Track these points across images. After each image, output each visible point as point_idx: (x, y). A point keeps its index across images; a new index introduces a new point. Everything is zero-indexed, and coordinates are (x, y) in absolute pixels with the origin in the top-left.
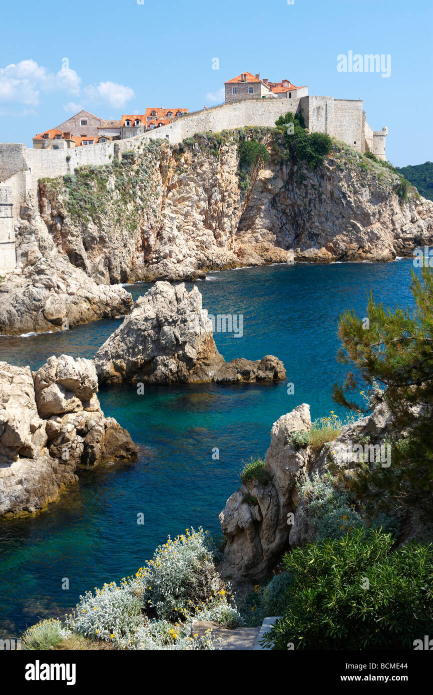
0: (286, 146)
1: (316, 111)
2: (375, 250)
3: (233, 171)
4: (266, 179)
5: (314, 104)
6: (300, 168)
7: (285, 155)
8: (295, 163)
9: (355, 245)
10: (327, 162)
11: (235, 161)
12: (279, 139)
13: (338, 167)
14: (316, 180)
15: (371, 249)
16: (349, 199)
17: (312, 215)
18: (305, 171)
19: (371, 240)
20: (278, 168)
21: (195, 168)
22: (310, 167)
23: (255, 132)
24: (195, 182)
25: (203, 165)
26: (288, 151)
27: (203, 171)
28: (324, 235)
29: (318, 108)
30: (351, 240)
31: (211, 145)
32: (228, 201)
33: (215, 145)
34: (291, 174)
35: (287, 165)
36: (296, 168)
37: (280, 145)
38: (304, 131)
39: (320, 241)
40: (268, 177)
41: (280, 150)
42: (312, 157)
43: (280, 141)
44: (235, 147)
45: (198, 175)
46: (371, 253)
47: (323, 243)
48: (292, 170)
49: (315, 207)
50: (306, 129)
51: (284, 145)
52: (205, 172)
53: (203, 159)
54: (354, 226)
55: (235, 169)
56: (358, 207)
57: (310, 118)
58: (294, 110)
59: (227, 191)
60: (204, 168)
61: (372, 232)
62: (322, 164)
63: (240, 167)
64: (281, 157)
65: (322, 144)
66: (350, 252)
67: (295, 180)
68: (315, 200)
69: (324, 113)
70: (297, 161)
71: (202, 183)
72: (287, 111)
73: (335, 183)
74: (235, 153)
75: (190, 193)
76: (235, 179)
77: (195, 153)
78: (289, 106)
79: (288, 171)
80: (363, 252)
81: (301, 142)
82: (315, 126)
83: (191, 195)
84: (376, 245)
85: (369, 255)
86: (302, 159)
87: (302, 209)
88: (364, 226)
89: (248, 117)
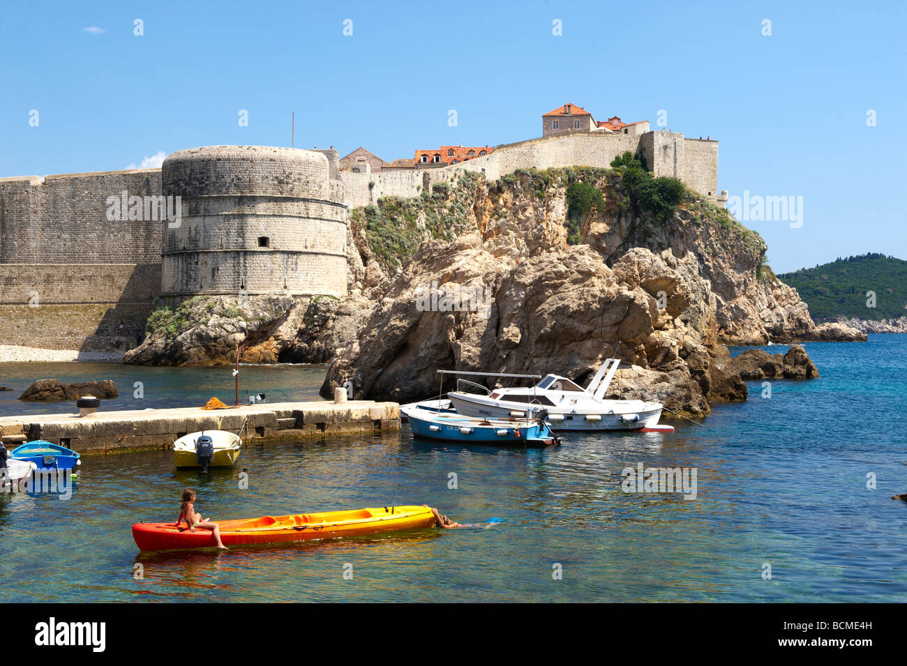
0: (626, 192)
1: (662, 150)
2: (742, 330)
3: (561, 220)
4: (599, 233)
5: (660, 142)
6: (643, 222)
7: (625, 204)
8: (637, 215)
10: (678, 214)
11: (564, 208)
12: (617, 183)
13: (693, 220)
14: (664, 237)
15: (736, 329)
16: (706, 263)
18: (650, 226)
19: (735, 319)
20: (615, 220)
21: (515, 214)
22: (657, 220)
23: (586, 172)
24: (516, 231)
25: (526, 209)
26: (628, 199)
27: (526, 216)
29: (665, 147)
31: (537, 185)
33: (541, 185)
34: (632, 229)
35: (626, 217)
36: (638, 221)
37: (617, 191)
38: (648, 175)
40: (602, 231)
41: (618, 197)
42: (660, 207)
43: (618, 186)
44: (563, 190)
45: (520, 221)
46: (737, 335)
48: (633, 223)
50: (650, 173)
51: (623, 191)
52: (528, 219)
53: (527, 201)
55: (563, 218)
56: (718, 274)
57: (655, 159)
58: (633, 149)
59: (553, 246)
60: (527, 214)
61: (737, 307)
62: (672, 217)
63: (569, 215)
64: (619, 206)
65: (672, 191)
67: (637, 237)
69: (673, 153)
70: (640, 212)
71: (524, 232)
72: (625, 150)
73: (689, 241)
74: (564, 197)
75: (510, 244)
76: (563, 231)
77: (517, 194)
78: (627, 144)
79: (628, 225)
80: (726, 333)
81: (645, 188)
82: (662, 168)
83: (510, 247)
84: (743, 325)
85: (734, 337)
86: (647, 209)
88: (726, 300)
89: (578, 155)
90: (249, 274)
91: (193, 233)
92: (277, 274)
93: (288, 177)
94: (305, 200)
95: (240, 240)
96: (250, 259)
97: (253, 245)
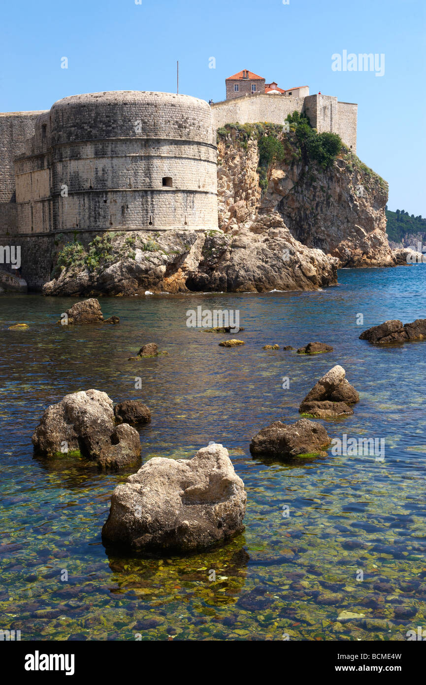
0: (298, 145)
1: (323, 111)
2: (379, 255)
3: (255, 167)
4: (278, 178)
5: (321, 104)
6: (310, 169)
7: (298, 154)
8: (306, 163)
9: (359, 251)
10: (337, 163)
11: (257, 157)
12: (291, 137)
13: (348, 168)
14: (325, 182)
15: (375, 255)
16: (355, 202)
17: (317, 219)
18: (316, 172)
19: (374, 246)
20: (289, 167)
21: (227, 162)
22: (321, 168)
23: (270, 127)
24: (227, 177)
25: (235, 158)
26: (300, 150)
27: (235, 164)
28: (329, 240)
29: (325, 108)
30: (356, 245)
31: (242, 137)
32: (252, 200)
33: (245, 137)
34: (302, 175)
35: (298, 165)
36: (307, 168)
37: (292, 143)
38: (313, 131)
39: (325, 247)
40: (281, 177)
41: (292, 149)
42: (324, 158)
43: (292, 139)
44: (256, 142)
45: (230, 167)
46: (375, 259)
47: (328, 248)
48: (303, 170)
49: (321, 210)
50: (314, 129)
51: (296, 144)
52: (236, 166)
53: (235, 151)
54: (358, 231)
55: (256, 165)
56: (363, 211)
57: (318, 118)
58: (299, 109)
59: (250, 189)
60: (235, 162)
61: (375, 237)
62: (332, 165)
63: (260, 164)
64: (293, 157)
65: (332, 144)
66: (356, 258)
67: (305, 181)
68: (323, 203)
69: (330, 113)
70: (309, 161)
71: (232, 177)
72: (294, 110)
73: (344, 185)
74: (257, 148)
75: (224, 187)
76: (257, 177)
77: (228, 144)
78: (295, 105)
79: (299, 171)
80: (368, 257)
81: (313, 141)
82: (322, 126)
83: (224, 189)
84: (379, 251)
85: (374, 261)
86: (314, 158)
87: (308, 212)
88: (367, 232)
89: (262, 113)
90: (156, 211)
91: (100, 173)
92: (179, 211)
93: (185, 121)
94: (199, 143)
95: (147, 180)
96: (157, 198)
97: (158, 185)
